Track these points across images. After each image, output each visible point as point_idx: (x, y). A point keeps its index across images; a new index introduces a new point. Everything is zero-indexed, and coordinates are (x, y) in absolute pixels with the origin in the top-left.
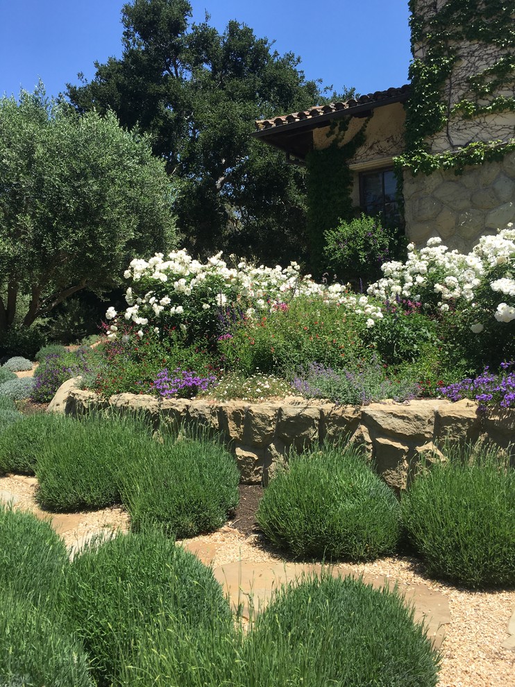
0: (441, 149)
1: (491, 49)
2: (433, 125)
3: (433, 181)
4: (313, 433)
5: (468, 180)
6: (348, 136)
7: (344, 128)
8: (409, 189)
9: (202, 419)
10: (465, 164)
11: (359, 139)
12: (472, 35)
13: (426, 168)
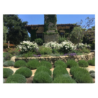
0: (48, 32)
1: (53, 23)
2: (47, 30)
3: (47, 35)
4: (55, 59)
5: (51, 36)
6: (36, 29)
7: (35, 28)
8: (45, 36)
9: (43, 59)
10: (50, 34)
11: (37, 29)
12: (51, 22)
13: (47, 34)
